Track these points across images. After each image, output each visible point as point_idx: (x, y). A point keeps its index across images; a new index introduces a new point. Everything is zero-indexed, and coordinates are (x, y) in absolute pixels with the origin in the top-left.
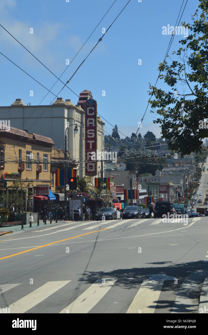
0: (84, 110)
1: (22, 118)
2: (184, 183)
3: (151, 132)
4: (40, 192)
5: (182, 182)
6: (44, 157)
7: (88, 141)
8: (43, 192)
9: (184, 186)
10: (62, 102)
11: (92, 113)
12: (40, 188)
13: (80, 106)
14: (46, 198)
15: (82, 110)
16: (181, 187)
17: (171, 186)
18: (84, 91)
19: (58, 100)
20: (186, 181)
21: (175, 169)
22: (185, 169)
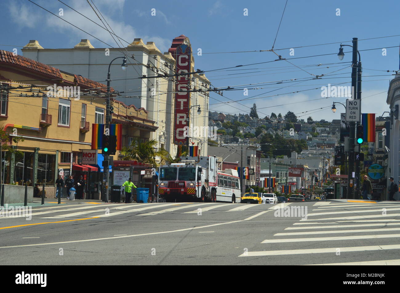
0: (175, 59)
1: (87, 64)
2: (323, 167)
3: (292, 112)
4: (84, 159)
5: (321, 166)
6: (96, 112)
7: (179, 100)
8: (88, 159)
9: (323, 170)
10: (139, 45)
11: (185, 63)
12: (85, 154)
13: (170, 54)
14: (93, 168)
15: (172, 59)
16: (320, 172)
17: (306, 169)
18: (180, 36)
19: (135, 42)
20: (326, 165)
21: (315, 152)
22: (326, 152)
